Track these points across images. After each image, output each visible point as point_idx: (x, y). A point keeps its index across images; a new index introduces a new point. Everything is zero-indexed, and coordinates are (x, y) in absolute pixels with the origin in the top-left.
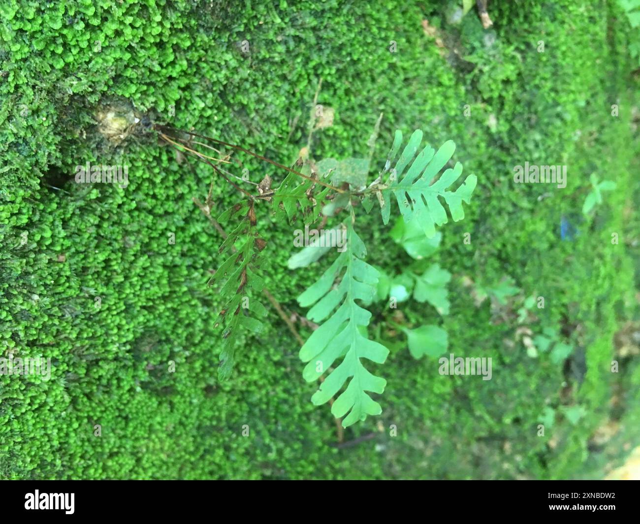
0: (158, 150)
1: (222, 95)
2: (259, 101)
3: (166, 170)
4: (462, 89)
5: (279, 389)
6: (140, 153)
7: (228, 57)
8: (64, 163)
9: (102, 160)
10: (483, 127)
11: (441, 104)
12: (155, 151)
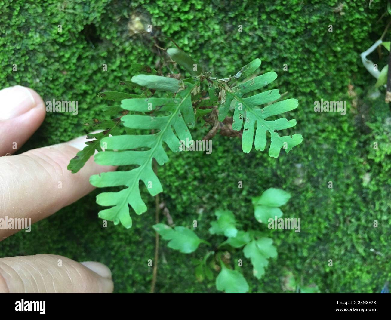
1: (202, 45)
2: (218, 60)
4: (356, 143)
5: (128, 249)
6: (139, 47)
7: (217, 27)
8: (100, 27)
9: (119, 39)
10: (357, 178)
11: (335, 140)
12: (148, 52)
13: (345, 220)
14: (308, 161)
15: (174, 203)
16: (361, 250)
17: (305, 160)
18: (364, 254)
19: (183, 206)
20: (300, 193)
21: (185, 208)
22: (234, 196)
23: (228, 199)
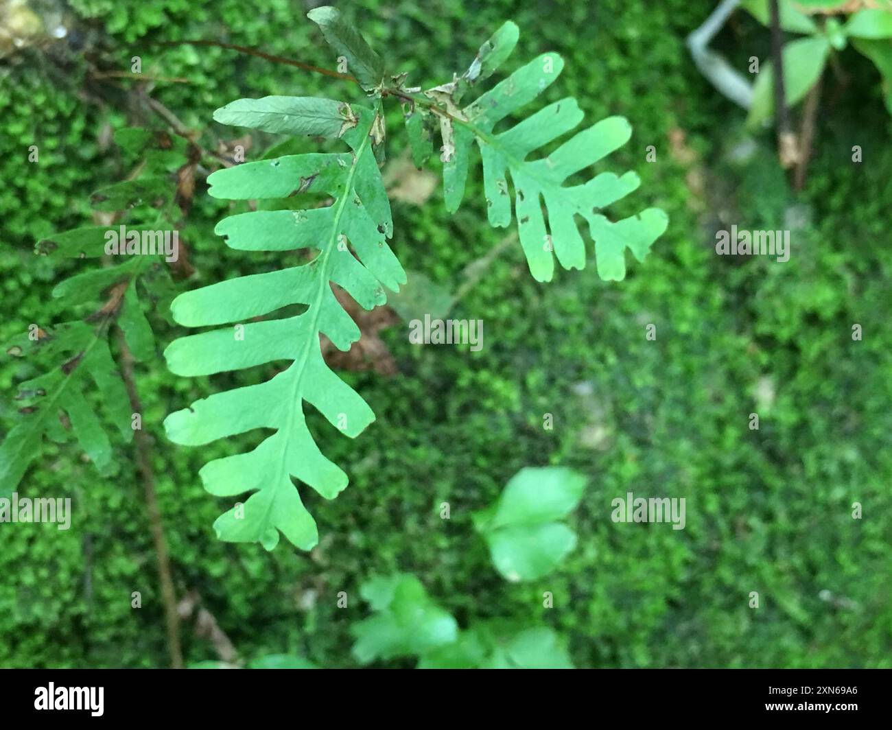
0: (73, 106)
1: (240, 64)
3: (70, 153)
4: (718, 296)
6: (36, 92)
10: (741, 397)
11: (664, 296)
12: (67, 104)
13: (733, 529)
14: (608, 369)
15: (217, 593)
16: (793, 605)
17: (599, 366)
18: (802, 616)
19: (251, 594)
20: (604, 470)
21: (255, 601)
22: (411, 524)
23: (395, 537)
